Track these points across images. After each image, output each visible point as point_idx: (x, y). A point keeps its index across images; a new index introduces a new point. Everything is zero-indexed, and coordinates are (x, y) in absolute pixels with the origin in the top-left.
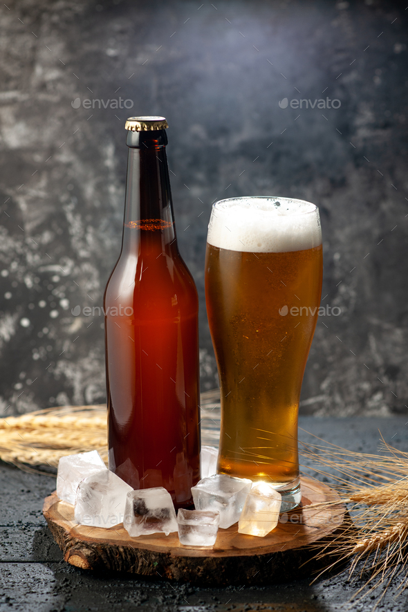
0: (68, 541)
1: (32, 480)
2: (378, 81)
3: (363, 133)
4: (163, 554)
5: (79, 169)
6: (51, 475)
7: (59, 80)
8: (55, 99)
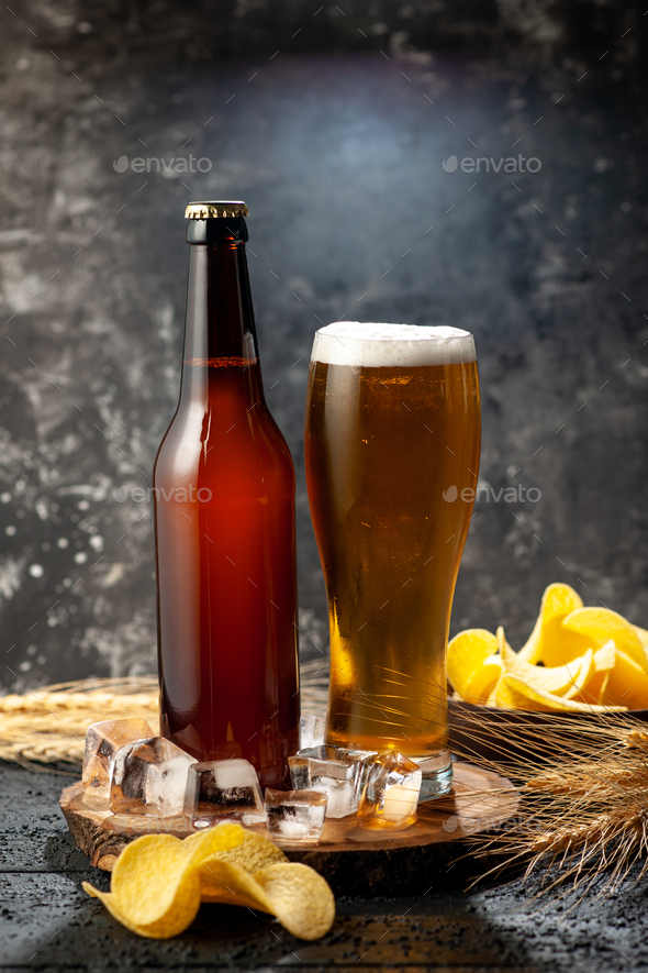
0: (98, 835)
1: (43, 782)
2: (571, 212)
3: (550, 288)
5: (119, 343)
6: (74, 775)
7: (90, 213)
8: (84, 240)
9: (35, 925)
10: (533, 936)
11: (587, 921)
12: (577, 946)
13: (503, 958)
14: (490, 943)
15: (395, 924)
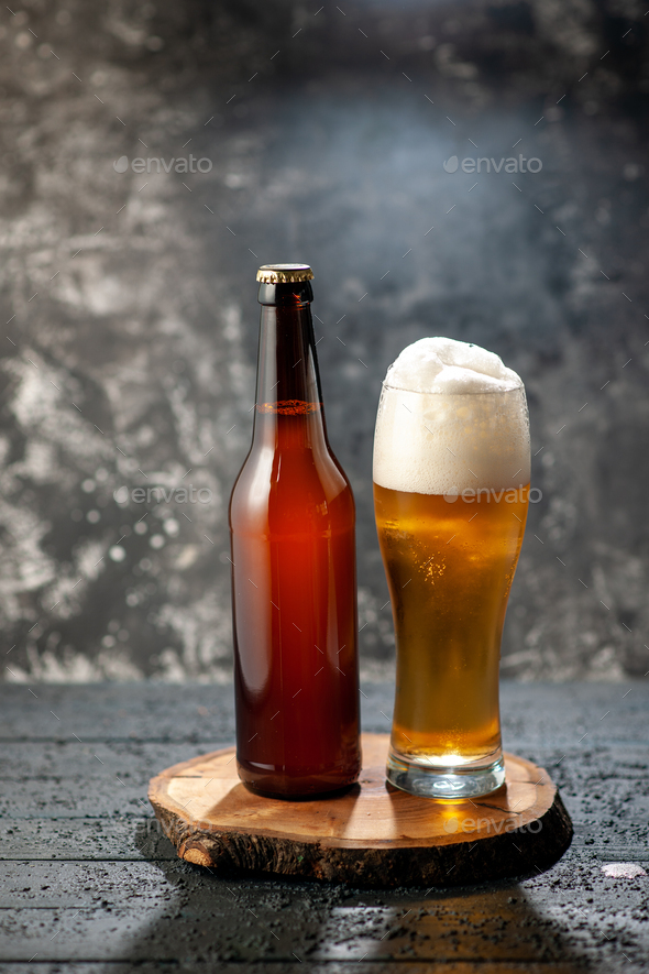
0: (184, 830)
2: (604, 217)
3: (584, 289)
4: (310, 845)
8: (156, 245)
9: (131, 918)
10: (567, 930)
11: (614, 914)
12: (605, 941)
13: (540, 953)
14: (529, 937)
15: (446, 916)
